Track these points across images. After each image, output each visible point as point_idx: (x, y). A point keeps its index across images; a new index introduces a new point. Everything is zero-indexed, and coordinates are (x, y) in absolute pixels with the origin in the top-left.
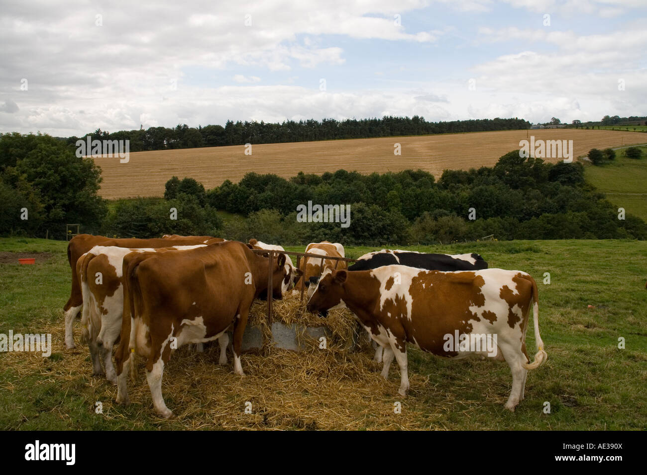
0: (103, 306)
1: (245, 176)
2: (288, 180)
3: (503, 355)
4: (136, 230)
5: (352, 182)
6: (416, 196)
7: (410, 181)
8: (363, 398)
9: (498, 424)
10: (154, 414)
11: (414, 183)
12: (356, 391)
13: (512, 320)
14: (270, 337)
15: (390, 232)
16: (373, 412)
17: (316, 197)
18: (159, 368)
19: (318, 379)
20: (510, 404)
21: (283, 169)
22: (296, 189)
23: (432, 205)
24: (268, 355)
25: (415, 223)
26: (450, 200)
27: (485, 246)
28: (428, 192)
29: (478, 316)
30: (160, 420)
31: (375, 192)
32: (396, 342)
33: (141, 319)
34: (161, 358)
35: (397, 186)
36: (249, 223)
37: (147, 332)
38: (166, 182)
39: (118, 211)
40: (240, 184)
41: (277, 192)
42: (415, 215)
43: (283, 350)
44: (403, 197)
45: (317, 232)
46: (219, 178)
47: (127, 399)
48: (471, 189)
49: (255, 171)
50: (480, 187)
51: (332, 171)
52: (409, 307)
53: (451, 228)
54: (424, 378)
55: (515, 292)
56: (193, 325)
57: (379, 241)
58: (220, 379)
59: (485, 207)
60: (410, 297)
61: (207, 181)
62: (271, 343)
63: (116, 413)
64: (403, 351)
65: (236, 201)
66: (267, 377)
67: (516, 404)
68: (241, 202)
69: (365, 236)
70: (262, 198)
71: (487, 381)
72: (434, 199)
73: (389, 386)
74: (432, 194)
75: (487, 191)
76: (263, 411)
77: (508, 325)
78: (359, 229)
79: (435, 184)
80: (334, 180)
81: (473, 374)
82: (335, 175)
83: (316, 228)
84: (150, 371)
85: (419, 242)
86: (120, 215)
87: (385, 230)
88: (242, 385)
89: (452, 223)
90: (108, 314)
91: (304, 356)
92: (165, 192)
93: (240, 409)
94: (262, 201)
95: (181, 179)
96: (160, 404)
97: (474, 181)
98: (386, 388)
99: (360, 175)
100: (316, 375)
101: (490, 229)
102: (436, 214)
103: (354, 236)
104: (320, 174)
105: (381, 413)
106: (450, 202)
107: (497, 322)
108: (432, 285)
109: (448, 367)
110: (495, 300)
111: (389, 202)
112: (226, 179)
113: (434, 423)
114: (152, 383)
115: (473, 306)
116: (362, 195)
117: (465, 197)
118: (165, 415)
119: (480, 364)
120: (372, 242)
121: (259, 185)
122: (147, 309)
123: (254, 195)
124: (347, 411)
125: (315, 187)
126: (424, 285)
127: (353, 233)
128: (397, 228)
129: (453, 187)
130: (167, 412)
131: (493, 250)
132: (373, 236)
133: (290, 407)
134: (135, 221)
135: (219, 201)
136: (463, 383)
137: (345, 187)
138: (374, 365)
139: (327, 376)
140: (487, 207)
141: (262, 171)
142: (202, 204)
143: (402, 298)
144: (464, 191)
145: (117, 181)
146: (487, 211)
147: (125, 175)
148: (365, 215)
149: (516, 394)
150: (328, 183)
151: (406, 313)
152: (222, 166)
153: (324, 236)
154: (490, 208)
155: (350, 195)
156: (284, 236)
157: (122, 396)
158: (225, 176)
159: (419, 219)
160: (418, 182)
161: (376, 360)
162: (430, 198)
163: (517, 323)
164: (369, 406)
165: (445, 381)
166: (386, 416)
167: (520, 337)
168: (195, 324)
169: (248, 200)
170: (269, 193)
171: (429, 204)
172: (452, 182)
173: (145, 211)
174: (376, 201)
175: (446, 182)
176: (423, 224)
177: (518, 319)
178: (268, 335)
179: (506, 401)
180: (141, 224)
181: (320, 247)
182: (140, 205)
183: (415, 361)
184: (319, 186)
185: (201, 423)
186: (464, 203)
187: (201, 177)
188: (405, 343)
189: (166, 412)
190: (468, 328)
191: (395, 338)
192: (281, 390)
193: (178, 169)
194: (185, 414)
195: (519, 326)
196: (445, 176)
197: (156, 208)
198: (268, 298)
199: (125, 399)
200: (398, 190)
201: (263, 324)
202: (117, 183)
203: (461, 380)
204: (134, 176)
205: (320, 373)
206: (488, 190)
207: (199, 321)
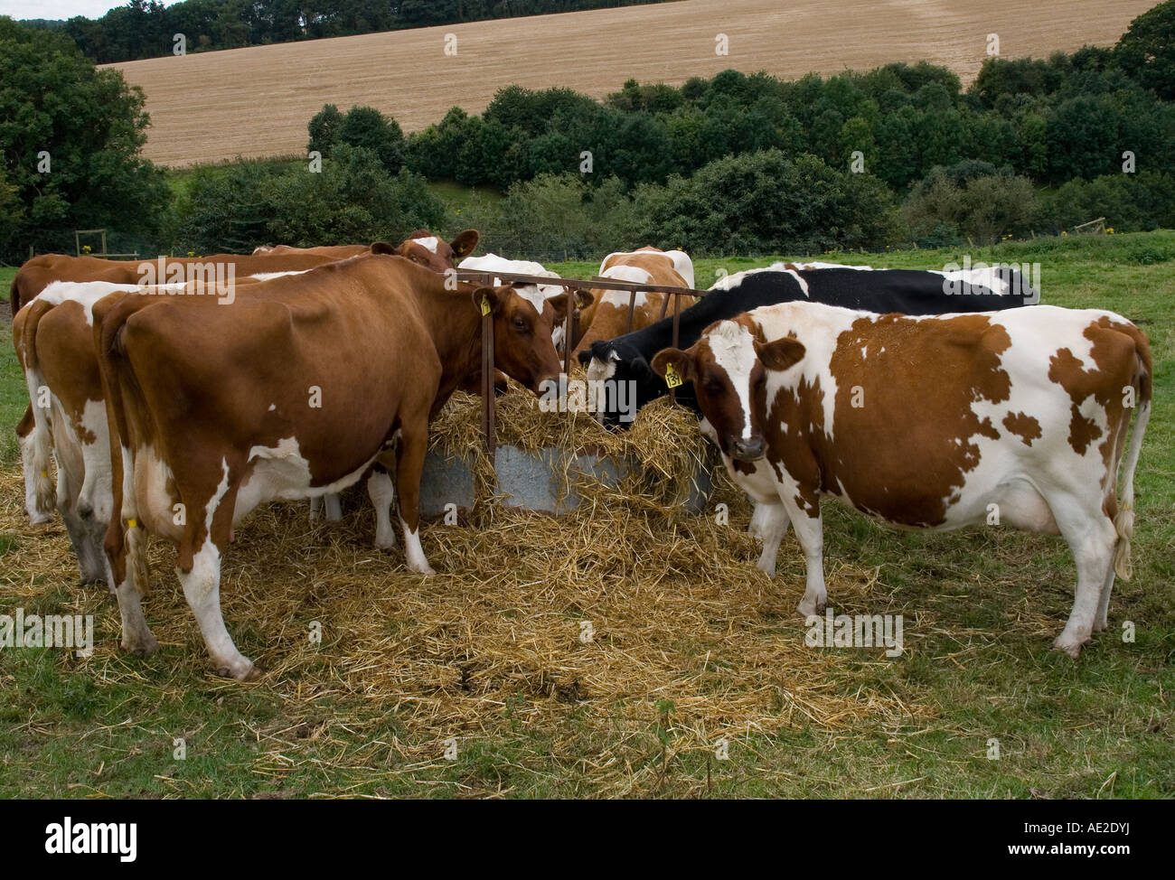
0: (82, 424)
1: (496, 97)
2: (600, 102)
3: (1055, 522)
4: (238, 238)
5: (756, 99)
6: (915, 129)
7: (899, 92)
8: (711, 622)
9: (1029, 688)
10: (211, 670)
11: (909, 96)
12: (695, 607)
13: (1081, 434)
14: (491, 480)
15: (847, 220)
16: (725, 658)
17: (669, 139)
18: (208, 562)
19: (605, 579)
20: (1070, 638)
21: (589, 75)
22: (621, 121)
23: (954, 150)
24: (487, 524)
25: (910, 195)
26: (1001, 136)
27: (1076, 246)
28: (943, 116)
29: (993, 426)
30: (221, 684)
31: (813, 122)
32: (797, 492)
33: (152, 451)
34: (208, 539)
35: (865, 106)
36: (508, 211)
37: (168, 479)
38: (310, 119)
39: (194, 196)
40: (487, 116)
41: (576, 133)
42: (911, 176)
43: (525, 513)
44: (882, 131)
45: (667, 225)
46: (436, 103)
47: (145, 638)
48: (1054, 105)
49: (521, 84)
50: (1076, 99)
51: (707, 75)
52: (829, 405)
53: (999, 204)
54: (866, 573)
55: (1089, 365)
56: (275, 459)
57: (819, 242)
58: (373, 582)
59: (1087, 150)
60: (833, 380)
61: (407, 112)
62: (496, 496)
63: (123, 671)
64: (813, 513)
65: (479, 158)
66: (485, 577)
67: (1083, 640)
68: (491, 161)
69: (784, 232)
70: (539, 148)
71: (1026, 581)
72: (960, 136)
73: (777, 595)
74: (954, 123)
75: (1095, 110)
76: (465, 656)
77: (1070, 446)
78: (769, 214)
79: (963, 96)
80: (711, 97)
81: (991, 562)
82: (715, 84)
83: (665, 215)
84: (187, 571)
85: (918, 243)
86: (200, 205)
87: (834, 214)
88: (424, 596)
89: (1002, 192)
90: (96, 441)
91: (573, 524)
92: (308, 143)
93: (411, 653)
94: (541, 154)
95: (344, 110)
96: (222, 645)
97: (1062, 85)
98: (770, 597)
99: (773, 82)
100: (601, 569)
101: (1101, 204)
102: (962, 173)
103: (756, 232)
104: (677, 84)
105: (746, 658)
106: (999, 141)
107: (1041, 439)
108: (883, 350)
109: (929, 547)
110: (1036, 384)
111: (845, 145)
112: (451, 107)
113: (868, 684)
114: (196, 598)
115: (980, 400)
116: (779, 131)
117: (1037, 127)
118: (237, 671)
119: (1013, 539)
120: (801, 244)
121: (530, 118)
122: (159, 427)
123: (520, 141)
124: (664, 655)
125: (666, 116)
126: (864, 350)
127: (756, 225)
128: (862, 210)
129: (1007, 101)
130: (241, 663)
131: (1097, 257)
132: (803, 230)
133: (530, 647)
134: (235, 216)
135: (438, 160)
136: (963, 586)
137: (740, 114)
138: (746, 544)
139: (630, 572)
140: (1092, 151)
141: (538, 83)
142: (392, 166)
143: (812, 384)
144: (1035, 110)
145: (193, 123)
146: (1094, 160)
147: (211, 108)
148: (784, 179)
149: (1085, 615)
150: (699, 105)
151: (822, 421)
152: (440, 75)
153: (684, 234)
154: (1101, 150)
155: (752, 133)
156: (592, 238)
157: (134, 634)
158: (451, 97)
159: (920, 184)
160: (919, 92)
161: (755, 531)
162: (949, 133)
163: (1092, 442)
164: (720, 641)
165: (919, 581)
166: (757, 666)
167: (1101, 476)
168: (280, 456)
169: (507, 155)
170: (557, 135)
171: (947, 149)
172: (1004, 91)
173: (258, 191)
174: (814, 144)
175: (988, 89)
176: (931, 198)
177: (1096, 433)
178: (487, 478)
179: (1058, 632)
180: (250, 222)
181: (632, 263)
182: (245, 177)
183: (851, 533)
184: (675, 113)
185: (319, 687)
186: (1036, 140)
187: (391, 103)
188: (818, 495)
189: (237, 665)
190: (968, 455)
191: (797, 483)
192: (516, 605)
193: (335, 86)
194: (284, 666)
195: (1097, 450)
196: (989, 76)
197: (282, 182)
198: (484, 390)
199: (141, 639)
200: (868, 115)
201: (473, 451)
202: (192, 126)
203: (959, 577)
204: (233, 108)
205: (609, 564)
206: (1097, 105)
207: (289, 447)
